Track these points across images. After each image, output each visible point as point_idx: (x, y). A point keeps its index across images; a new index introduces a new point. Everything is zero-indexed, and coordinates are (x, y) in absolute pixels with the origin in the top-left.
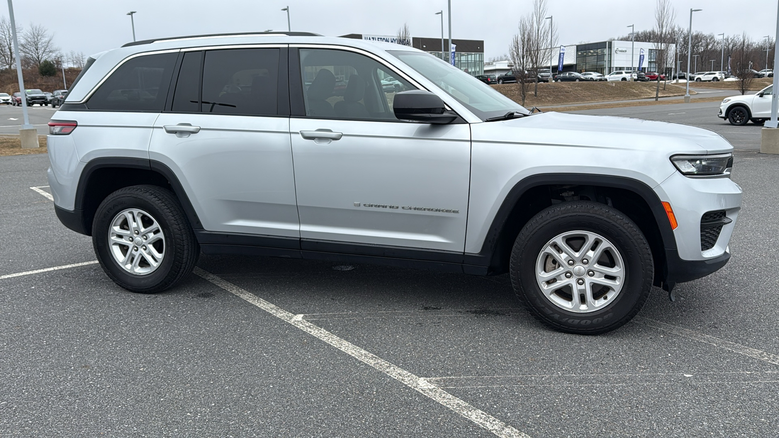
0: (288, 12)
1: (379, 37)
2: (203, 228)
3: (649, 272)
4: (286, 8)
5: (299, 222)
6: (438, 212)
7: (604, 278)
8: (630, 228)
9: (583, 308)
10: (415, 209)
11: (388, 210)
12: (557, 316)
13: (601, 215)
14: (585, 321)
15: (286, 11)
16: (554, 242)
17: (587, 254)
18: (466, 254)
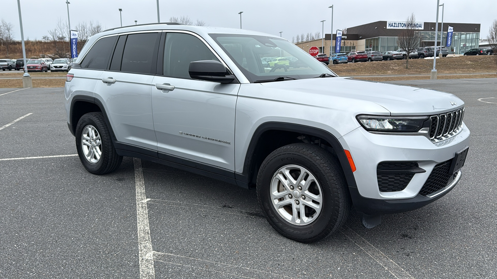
0: (332, 8)
1: (400, 23)
2: (117, 140)
3: (336, 202)
4: (332, 6)
5: (157, 141)
6: (220, 142)
7: (311, 202)
8: (325, 167)
9: (298, 221)
10: (209, 139)
11: (195, 138)
12: (280, 224)
13: (306, 155)
14: (296, 231)
15: (331, 8)
16: (281, 171)
17: (301, 182)
18: (236, 173)
